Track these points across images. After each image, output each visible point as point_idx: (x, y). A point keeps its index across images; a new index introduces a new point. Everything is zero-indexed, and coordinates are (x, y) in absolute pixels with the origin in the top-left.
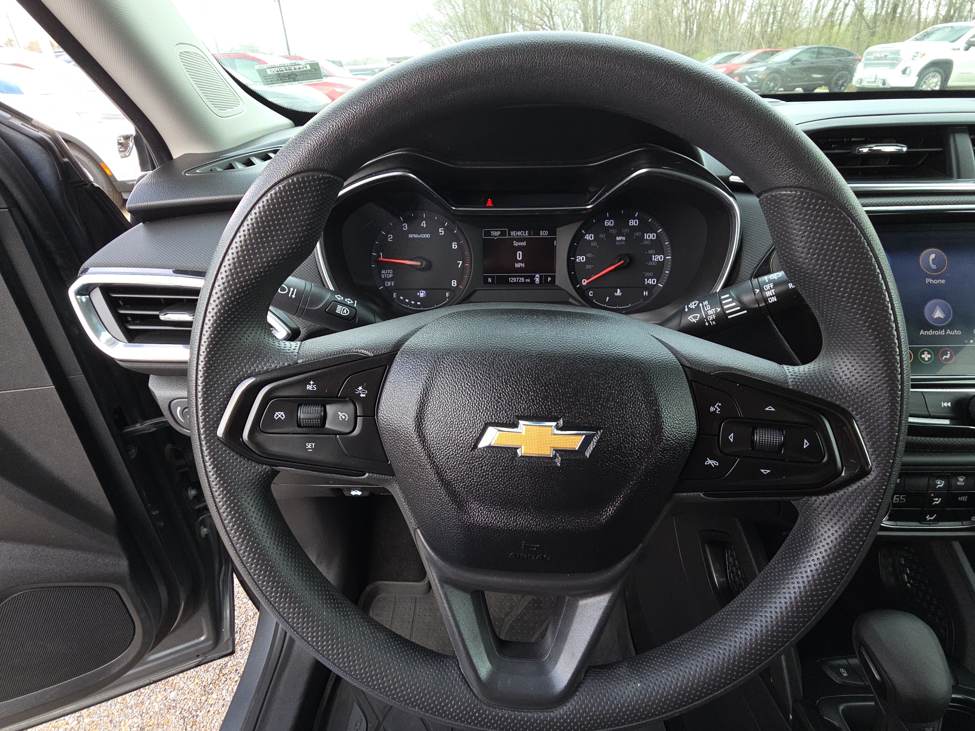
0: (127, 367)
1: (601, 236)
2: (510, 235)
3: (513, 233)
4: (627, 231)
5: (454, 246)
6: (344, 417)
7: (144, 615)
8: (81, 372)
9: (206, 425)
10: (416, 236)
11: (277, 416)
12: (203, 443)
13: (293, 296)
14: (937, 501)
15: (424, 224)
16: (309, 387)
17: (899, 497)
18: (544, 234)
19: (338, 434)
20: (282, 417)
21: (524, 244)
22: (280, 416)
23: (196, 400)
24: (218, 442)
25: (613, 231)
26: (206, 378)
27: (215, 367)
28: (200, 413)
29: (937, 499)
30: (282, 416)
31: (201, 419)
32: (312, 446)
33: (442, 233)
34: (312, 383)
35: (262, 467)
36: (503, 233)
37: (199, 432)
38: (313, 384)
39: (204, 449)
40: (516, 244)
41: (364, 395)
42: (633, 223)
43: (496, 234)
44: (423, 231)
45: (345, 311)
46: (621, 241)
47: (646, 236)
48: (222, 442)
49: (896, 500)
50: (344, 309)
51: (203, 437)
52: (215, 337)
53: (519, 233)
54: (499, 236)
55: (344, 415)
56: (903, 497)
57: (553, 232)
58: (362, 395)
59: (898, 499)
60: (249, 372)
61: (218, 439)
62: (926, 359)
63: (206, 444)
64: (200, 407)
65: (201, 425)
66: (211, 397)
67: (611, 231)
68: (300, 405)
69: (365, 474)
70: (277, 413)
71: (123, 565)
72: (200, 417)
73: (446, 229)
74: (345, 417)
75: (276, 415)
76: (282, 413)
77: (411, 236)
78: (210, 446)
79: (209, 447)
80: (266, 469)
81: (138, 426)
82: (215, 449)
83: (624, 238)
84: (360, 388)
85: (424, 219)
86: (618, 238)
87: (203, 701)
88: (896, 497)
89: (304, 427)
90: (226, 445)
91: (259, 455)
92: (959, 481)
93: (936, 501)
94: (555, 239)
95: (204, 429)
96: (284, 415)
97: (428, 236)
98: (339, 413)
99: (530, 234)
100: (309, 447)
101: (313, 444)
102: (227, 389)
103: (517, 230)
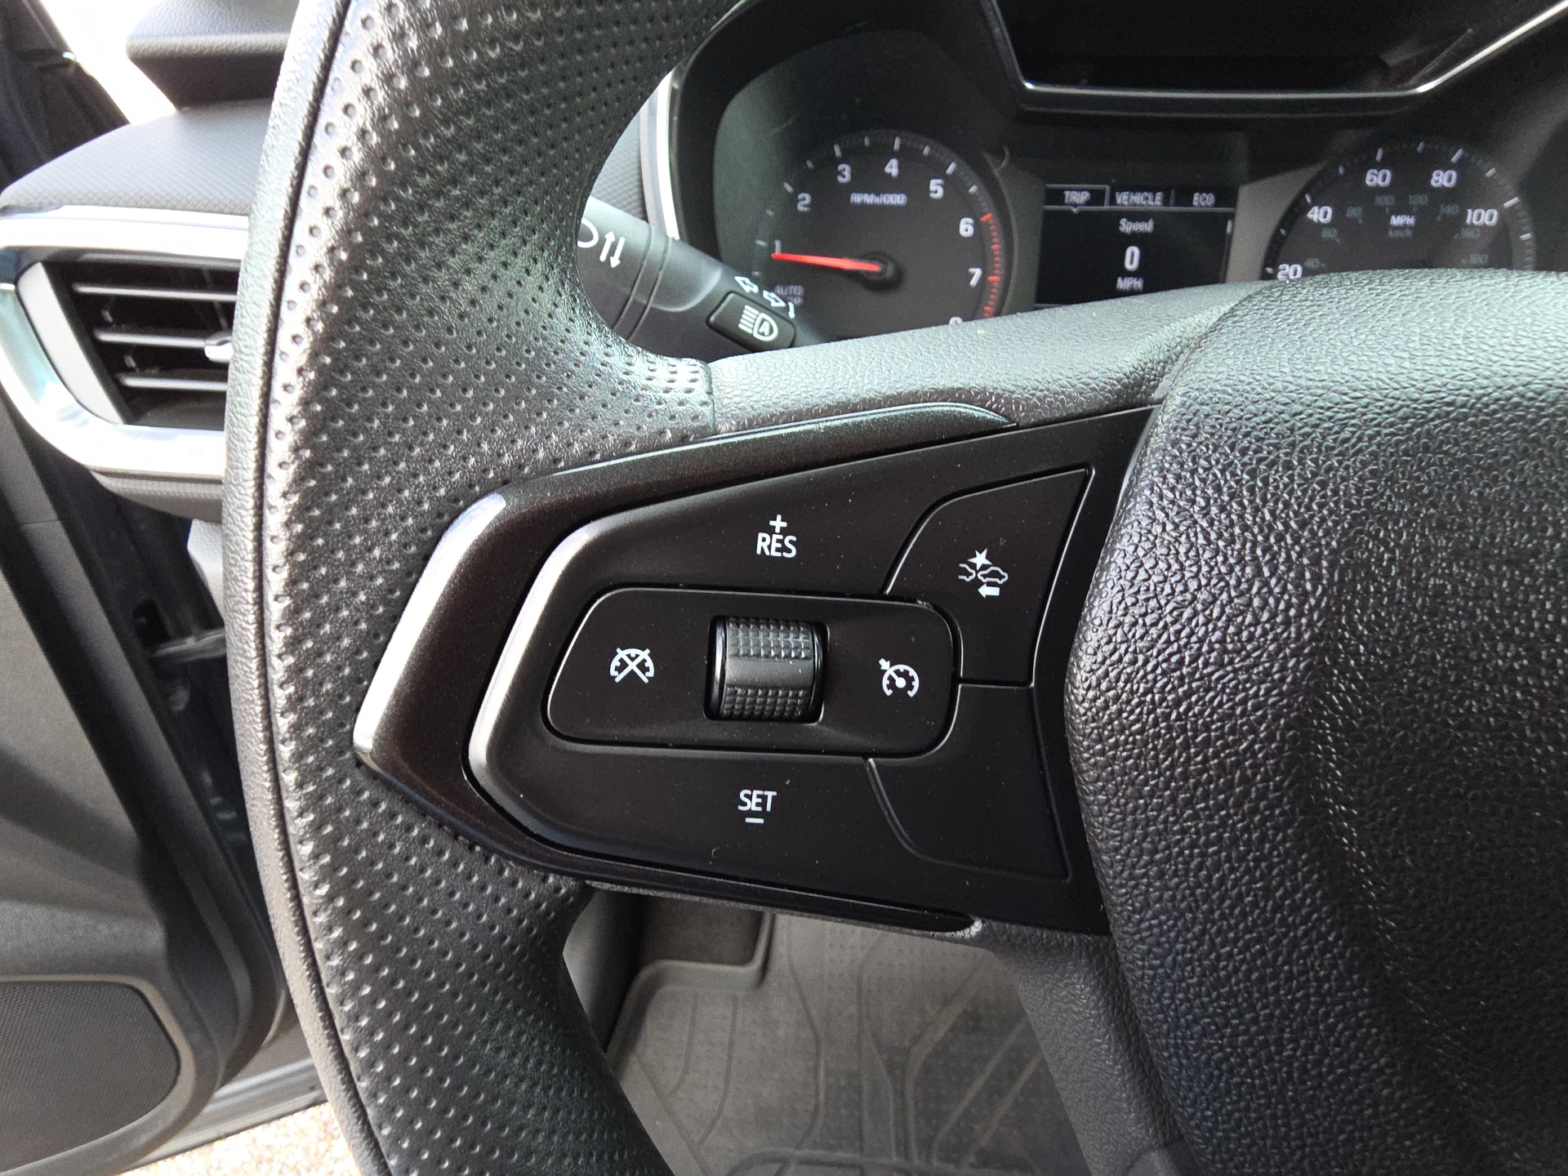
0: (115, 490)
1: (1353, 212)
2: (1113, 201)
3: (1123, 198)
4: (1419, 200)
5: (966, 228)
6: (901, 683)
7: (197, 1037)
8: (53, 515)
9: (301, 699)
10: (869, 199)
11: (623, 665)
12: (289, 778)
13: (615, 262)
15: (892, 168)
16: (767, 544)
18: (1203, 201)
19: (874, 755)
20: (644, 669)
21: (1147, 227)
22: (632, 666)
23: (260, 577)
24: (358, 775)
25: (1387, 201)
26: (308, 470)
27: (352, 419)
28: (277, 640)
30: (642, 667)
31: (279, 668)
32: (763, 805)
33: (936, 192)
34: (778, 523)
35: (545, 879)
36: (1096, 198)
37: (269, 727)
38: (784, 532)
39: (292, 805)
40: (1126, 227)
41: (995, 592)
42: (1442, 179)
43: (1077, 198)
44: (890, 186)
45: (765, 328)
46: (1403, 227)
47: (1472, 217)
48: (374, 776)
50: (763, 321)
51: (285, 751)
52: (356, 266)
53: (1138, 198)
54: (1088, 203)
55: (905, 675)
57: (1227, 196)
58: (985, 591)
60: (507, 459)
61: (359, 763)
63: (300, 785)
64: (276, 610)
65: (280, 697)
66: (330, 565)
67: (1379, 201)
68: (720, 620)
69: (970, 924)
70: (622, 654)
71: (153, 937)
72: (275, 661)
73: (949, 183)
74: (909, 680)
75: (615, 663)
76: (644, 654)
77: (857, 198)
78: (322, 797)
79: (313, 802)
80: (557, 889)
81: (190, 643)
82: (340, 810)
83: (1410, 220)
84: (980, 559)
85: (894, 155)
86: (1396, 221)
87: (322, 1151)
89: (730, 717)
90: (389, 787)
91: (538, 838)
94: (1232, 216)
95: (292, 717)
96: (650, 664)
97: (898, 199)
98: (884, 664)
99: (1166, 202)
100: (752, 805)
101: (770, 794)
102: (406, 531)
103: (1134, 189)
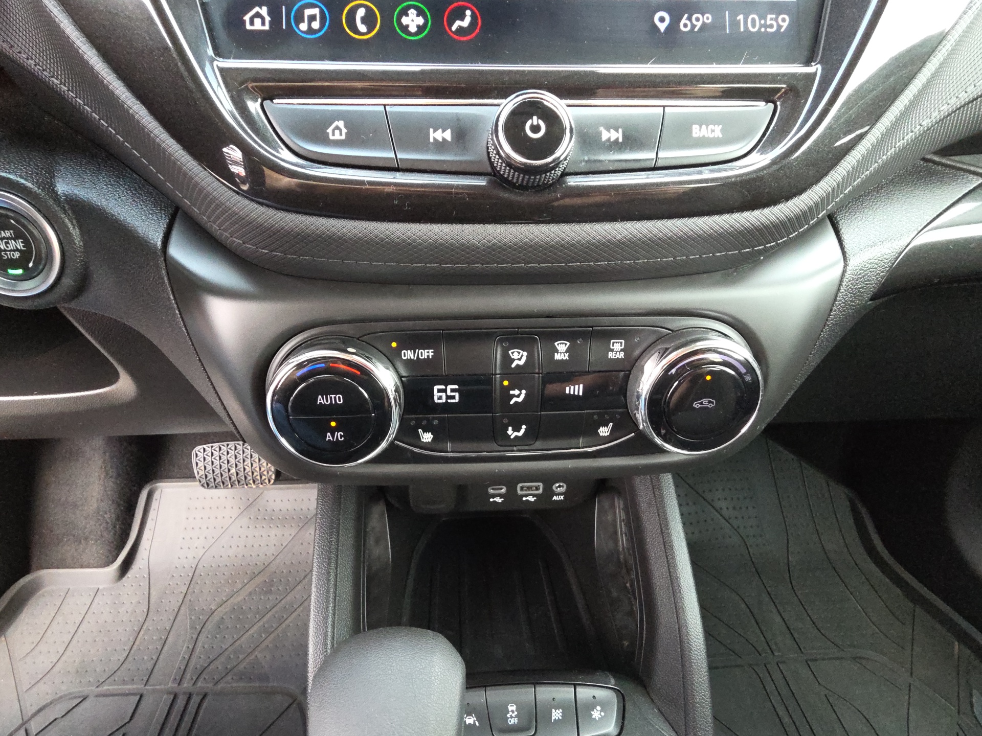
14: (519, 396)
17: (445, 391)
29: (516, 392)
49: (440, 398)
56: (453, 390)
59: (444, 395)
62: (413, 29)
88: (439, 391)
92: (557, 351)
93: (514, 396)
